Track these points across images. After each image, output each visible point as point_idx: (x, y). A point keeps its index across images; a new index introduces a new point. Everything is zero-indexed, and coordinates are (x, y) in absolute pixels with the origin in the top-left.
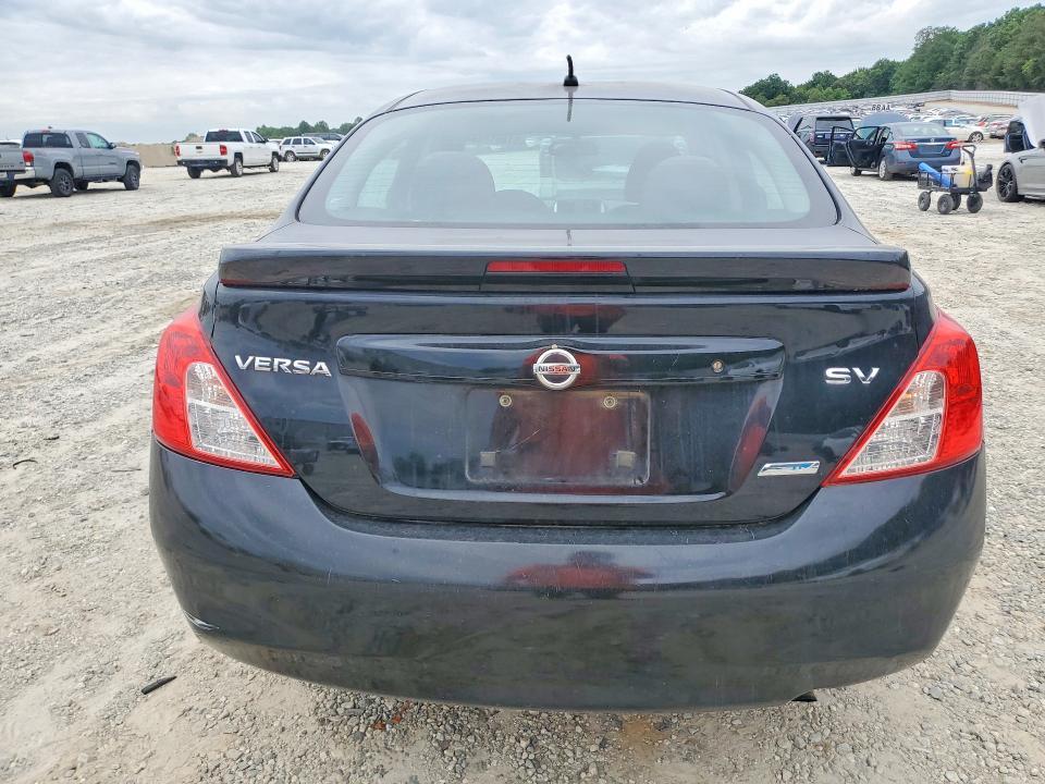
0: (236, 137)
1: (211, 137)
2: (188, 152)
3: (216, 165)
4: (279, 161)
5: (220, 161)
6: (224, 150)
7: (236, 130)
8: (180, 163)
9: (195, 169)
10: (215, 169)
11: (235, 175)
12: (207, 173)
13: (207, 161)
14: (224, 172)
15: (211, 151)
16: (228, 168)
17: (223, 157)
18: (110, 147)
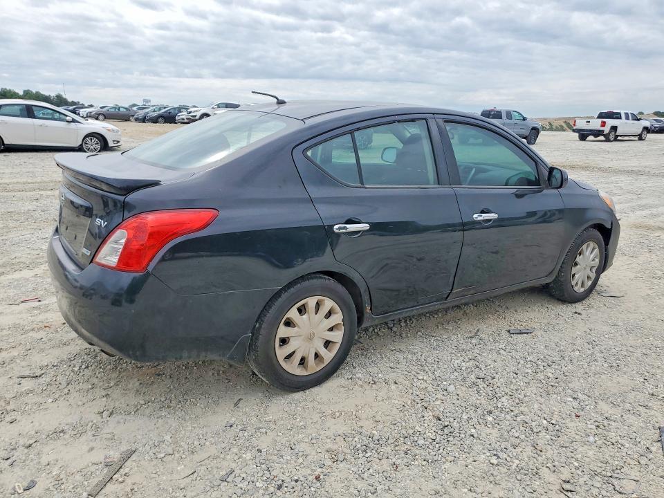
0: (617, 116)
1: (601, 116)
2: (581, 124)
3: (597, 133)
4: (648, 132)
5: (599, 131)
6: (603, 124)
7: (619, 111)
8: (574, 131)
9: (583, 135)
10: (596, 136)
11: (608, 140)
12: (591, 138)
13: (591, 130)
14: (602, 138)
15: (596, 124)
16: (604, 136)
17: (602, 129)
18: (524, 119)
